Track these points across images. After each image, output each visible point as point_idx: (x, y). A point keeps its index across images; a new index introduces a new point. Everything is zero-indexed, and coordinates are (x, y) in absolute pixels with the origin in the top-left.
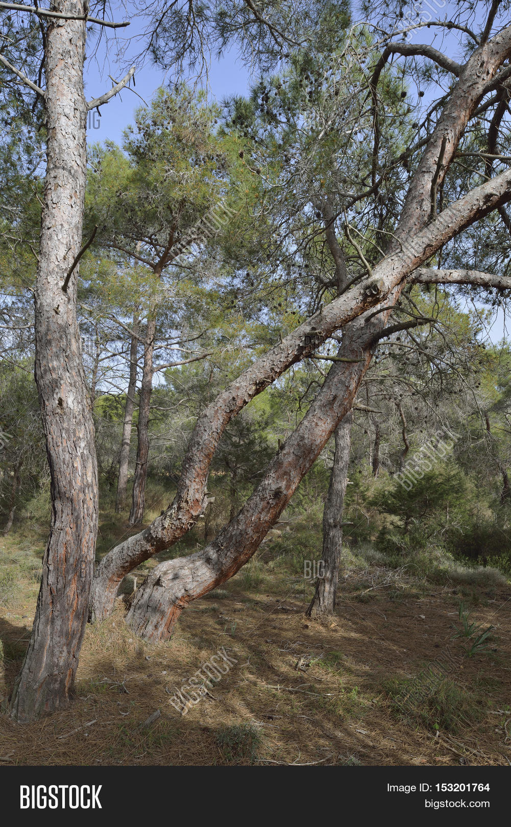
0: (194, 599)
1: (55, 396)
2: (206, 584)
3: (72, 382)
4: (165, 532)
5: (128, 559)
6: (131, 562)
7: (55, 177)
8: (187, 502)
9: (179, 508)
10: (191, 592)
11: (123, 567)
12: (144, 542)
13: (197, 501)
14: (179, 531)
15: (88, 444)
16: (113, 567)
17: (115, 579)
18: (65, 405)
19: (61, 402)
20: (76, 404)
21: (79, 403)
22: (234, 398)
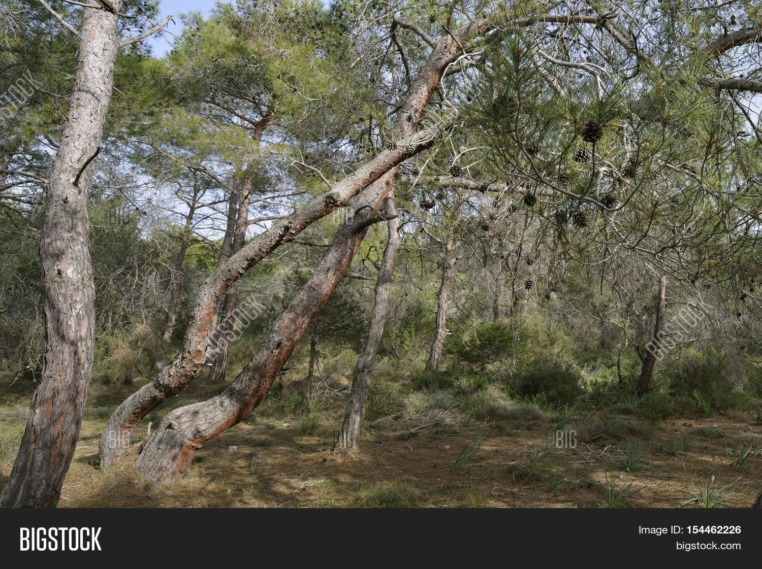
0: (207, 440)
1: (55, 267)
2: (219, 425)
3: (74, 256)
4: (171, 379)
5: (139, 405)
6: (141, 408)
7: (78, 99)
8: (189, 352)
9: (183, 358)
10: (204, 434)
11: (134, 413)
12: (153, 389)
13: (200, 351)
14: (184, 378)
15: (86, 306)
16: (125, 414)
17: (128, 425)
18: (64, 275)
19: (59, 273)
20: (75, 274)
21: (78, 273)
22: (229, 270)
